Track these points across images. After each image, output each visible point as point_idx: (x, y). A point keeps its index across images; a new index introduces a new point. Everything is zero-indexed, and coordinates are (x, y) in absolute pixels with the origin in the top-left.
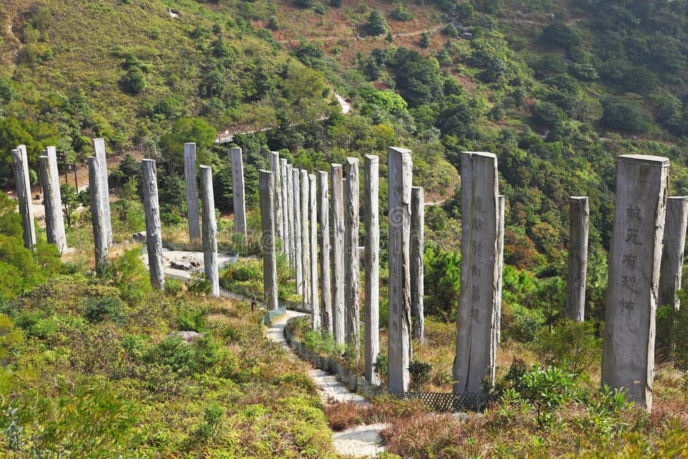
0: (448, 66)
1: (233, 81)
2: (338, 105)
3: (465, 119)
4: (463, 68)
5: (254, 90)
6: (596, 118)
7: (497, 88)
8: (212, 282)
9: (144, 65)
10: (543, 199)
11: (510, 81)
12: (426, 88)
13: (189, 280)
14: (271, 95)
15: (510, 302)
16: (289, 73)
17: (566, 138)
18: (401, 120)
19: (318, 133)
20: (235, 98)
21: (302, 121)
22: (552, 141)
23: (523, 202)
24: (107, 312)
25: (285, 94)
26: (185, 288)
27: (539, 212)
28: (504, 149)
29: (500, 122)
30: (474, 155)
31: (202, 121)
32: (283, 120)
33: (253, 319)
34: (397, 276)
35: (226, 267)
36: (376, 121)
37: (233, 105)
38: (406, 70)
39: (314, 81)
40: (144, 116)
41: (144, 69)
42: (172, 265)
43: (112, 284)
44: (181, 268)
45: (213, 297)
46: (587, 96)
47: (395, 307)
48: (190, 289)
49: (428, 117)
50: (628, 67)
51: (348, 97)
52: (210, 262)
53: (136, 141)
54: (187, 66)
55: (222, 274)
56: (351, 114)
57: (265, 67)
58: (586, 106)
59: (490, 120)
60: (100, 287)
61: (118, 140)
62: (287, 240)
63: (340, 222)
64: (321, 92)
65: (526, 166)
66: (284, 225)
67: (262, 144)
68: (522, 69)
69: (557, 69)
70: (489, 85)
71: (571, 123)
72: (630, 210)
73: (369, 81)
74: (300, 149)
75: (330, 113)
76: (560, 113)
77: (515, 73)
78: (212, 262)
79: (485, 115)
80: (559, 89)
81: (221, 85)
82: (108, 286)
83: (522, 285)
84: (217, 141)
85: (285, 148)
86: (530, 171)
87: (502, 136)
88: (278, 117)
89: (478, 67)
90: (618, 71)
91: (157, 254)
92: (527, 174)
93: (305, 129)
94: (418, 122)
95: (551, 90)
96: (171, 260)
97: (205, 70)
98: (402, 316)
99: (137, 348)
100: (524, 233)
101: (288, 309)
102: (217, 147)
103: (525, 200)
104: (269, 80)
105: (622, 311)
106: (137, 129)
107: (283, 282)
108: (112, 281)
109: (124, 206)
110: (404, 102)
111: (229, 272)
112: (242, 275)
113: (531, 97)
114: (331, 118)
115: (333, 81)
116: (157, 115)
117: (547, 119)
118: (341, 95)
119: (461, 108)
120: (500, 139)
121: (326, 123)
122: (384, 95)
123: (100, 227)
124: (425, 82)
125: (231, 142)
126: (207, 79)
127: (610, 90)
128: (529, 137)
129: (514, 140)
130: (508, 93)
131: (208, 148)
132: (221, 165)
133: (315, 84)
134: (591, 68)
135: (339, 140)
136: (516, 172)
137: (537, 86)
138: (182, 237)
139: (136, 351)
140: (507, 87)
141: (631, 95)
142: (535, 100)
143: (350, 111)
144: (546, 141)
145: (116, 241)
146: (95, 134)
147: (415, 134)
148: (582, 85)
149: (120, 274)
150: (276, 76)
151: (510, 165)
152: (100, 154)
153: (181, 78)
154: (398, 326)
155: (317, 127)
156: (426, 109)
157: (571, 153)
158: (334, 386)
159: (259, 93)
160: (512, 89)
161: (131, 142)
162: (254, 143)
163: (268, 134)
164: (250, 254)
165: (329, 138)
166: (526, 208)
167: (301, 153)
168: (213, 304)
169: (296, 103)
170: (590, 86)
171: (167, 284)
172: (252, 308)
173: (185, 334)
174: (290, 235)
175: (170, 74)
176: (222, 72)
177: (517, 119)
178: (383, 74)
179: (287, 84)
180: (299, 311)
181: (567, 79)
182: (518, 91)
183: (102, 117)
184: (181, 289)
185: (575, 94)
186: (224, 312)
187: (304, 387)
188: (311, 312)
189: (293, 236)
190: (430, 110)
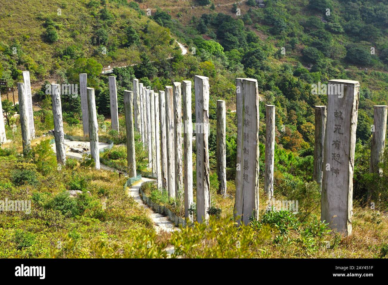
0: (249, 24)
1: (113, 35)
2: (179, 49)
3: (260, 58)
4: (259, 26)
5: (126, 40)
6: (342, 57)
7: (280, 38)
8: (95, 160)
9: (57, 25)
10: (308, 108)
11: (288, 34)
12: (235, 39)
13: (81, 159)
14: (137, 43)
15: (282, 171)
16: (148, 29)
17: (323, 69)
18: (220, 59)
19: (166, 67)
20: (114, 45)
21: (157, 60)
22: (315, 72)
23: (295, 110)
24: (26, 179)
25: (146, 43)
26: (79, 164)
27: (305, 116)
28: (284, 76)
29: (282, 59)
30: (244, 80)
31: (94, 60)
32: (144, 59)
33: (120, 183)
34: (201, 155)
35: (105, 151)
36: (203, 60)
37: (113, 49)
38: (223, 27)
39: (164, 34)
40: (57, 57)
41: (57, 28)
42: (71, 150)
43: (32, 162)
44: (77, 151)
45: (96, 170)
46: (336, 43)
47: (200, 174)
48: (81, 165)
49: (236, 57)
50: (362, 24)
51: (186, 45)
52: (94, 148)
53: (51, 72)
54: (84, 25)
55: (102, 156)
56: (188, 55)
57: (133, 26)
58: (336, 49)
59: (275, 58)
60: (24, 164)
61: (40, 72)
62: (143, 134)
63: (172, 122)
64: (169, 41)
65: (297, 87)
66: (142, 125)
67: (131, 74)
68: (296, 27)
69: (318, 26)
70: (275, 36)
71: (327, 60)
72: (336, 113)
73: (200, 34)
74: (155, 77)
75: (174, 54)
76: (320, 54)
77: (292, 29)
78: (95, 148)
79: (273, 55)
80: (319, 39)
81: (106, 37)
82: (30, 163)
83: (290, 161)
84: (103, 72)
85: (146, 76)
86: (300, 91)
87: (283, 68)
88: (141, 57)
89: (268, 25)
90: (357, 28)
91: (61, 143)
92: (298, 92)
93: (159, 65)
94: (231, 60)
95: (314, 39)
96: (71, 147)
97: (95, 27)
98: (204, 180)
99: (41, 200)
100: (296, 129)
101: (143, 177)
102: (103, 76)
103: (297, 108)
104: (136, 34)
105: (333, 175)
106: (53, 65)
107: (140, 160)
108: (32, 160)
109: (44, 113)
110: (222, 47)
111: (106, 154)
112: (114, 156)
113: (301, 44)
114: (175, 58)
115: (177, 34)
116: (65, 56)
117: (311, 58)
118: (181, 43)
119: (257, 51)
120: (282, 70)
121: (172, 60)
122: (209, 43)
123: (25, 127)
124: (235, 35)
125: (111, 73)
126: (96, 33)
127: (351, 39)
128: (300, 69)
129: (291, 71)
130: (287, 41)
131: (97, 77)
132: (105, 88)
133: (165, 36)
134: (339, 26)
135: (180, 71)
136: (291, 91)
137: (305, 37)
138: (79, 133)
139: (40, 202)
140: (286, 38)
141: (364, 42)
142: (304, 46)
143: (187, 53)
144: (311, 71)
145: (38, 135)
146: (26, 68)
147: (228, 68)
148: (334, 37)
149: (37, 155)
150: (141, 31)
151: (288, 86)
152: (26, 81)
153: (80, 33)
154: (202, 186)
155: (166, 64)
156: (236, 52)
157: (327, 79)
158: (165, 223)
159: (130, 42)
160: (290, 39)
161: (48, 73)
162: (126, 74)
163: (135, 68)
164: (121, 143)
165: (174, 70)
166: (297, 113)
167: (156, 80)
168: (95, 173)
169: (153, 48)
170: (338, 37)
171: (67, 162)
172: (120, 176)
173: (74, 192)
174: (145, 131)
175: (73, 30)
176: (106, 29)
177: (293, 57)
178: (208, 30)
179: (147, 37)
180: (150, 178)
181: (324, 33)
182: (293, 40)
183: (30, 58)
184: (76, 165)
185: (329, 42)
186: (102, 178)
187: (144, 224)
188: (157, 179)
189: (146, 131)
190: (238, 52)
